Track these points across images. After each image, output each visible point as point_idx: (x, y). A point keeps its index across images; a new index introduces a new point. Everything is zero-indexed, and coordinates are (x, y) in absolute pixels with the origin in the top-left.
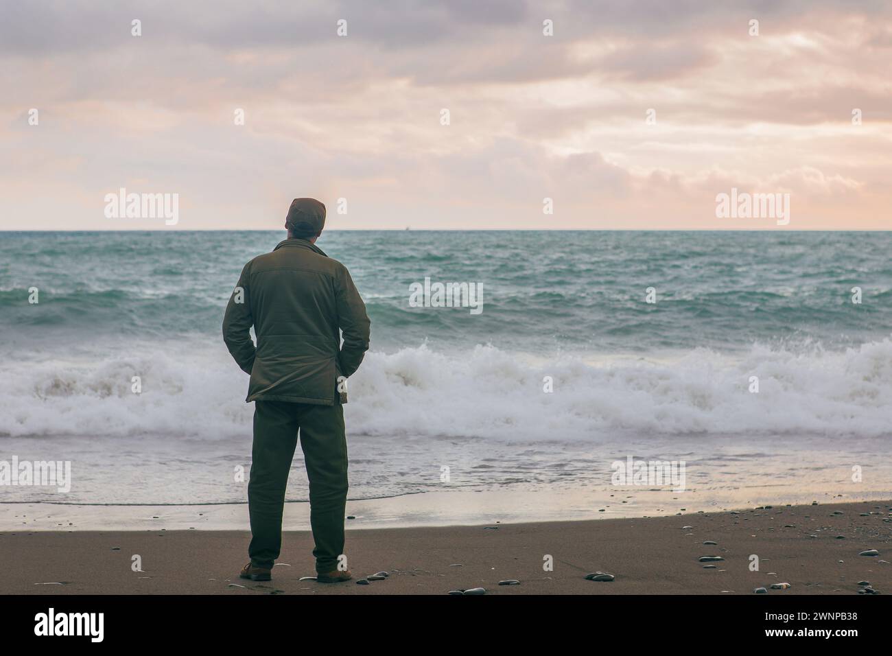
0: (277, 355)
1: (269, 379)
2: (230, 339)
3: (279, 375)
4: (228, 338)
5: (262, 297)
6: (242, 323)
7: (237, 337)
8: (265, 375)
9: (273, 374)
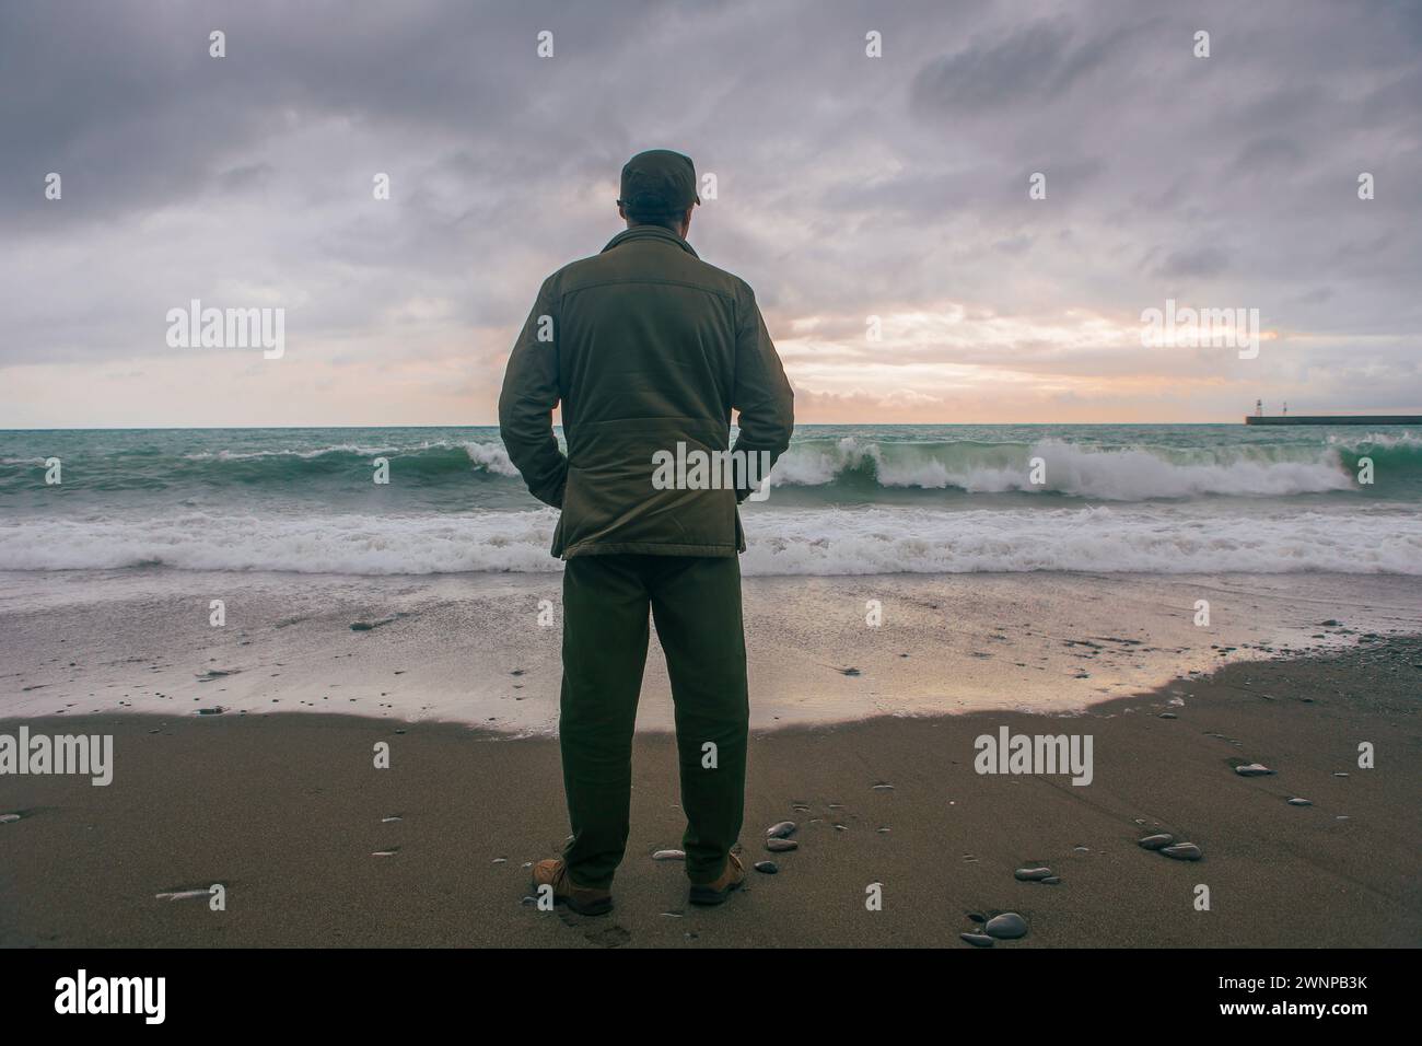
0: (622, 461)
1: (607, 511)
2: (516, 431)
3: (626, 501)
4: (513, 429)
5: (588, 341)
6: (542, 397)
7: (531, 427)
8: (597, 501)
9: (614, 498)
